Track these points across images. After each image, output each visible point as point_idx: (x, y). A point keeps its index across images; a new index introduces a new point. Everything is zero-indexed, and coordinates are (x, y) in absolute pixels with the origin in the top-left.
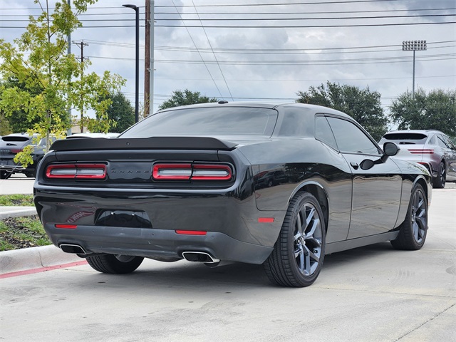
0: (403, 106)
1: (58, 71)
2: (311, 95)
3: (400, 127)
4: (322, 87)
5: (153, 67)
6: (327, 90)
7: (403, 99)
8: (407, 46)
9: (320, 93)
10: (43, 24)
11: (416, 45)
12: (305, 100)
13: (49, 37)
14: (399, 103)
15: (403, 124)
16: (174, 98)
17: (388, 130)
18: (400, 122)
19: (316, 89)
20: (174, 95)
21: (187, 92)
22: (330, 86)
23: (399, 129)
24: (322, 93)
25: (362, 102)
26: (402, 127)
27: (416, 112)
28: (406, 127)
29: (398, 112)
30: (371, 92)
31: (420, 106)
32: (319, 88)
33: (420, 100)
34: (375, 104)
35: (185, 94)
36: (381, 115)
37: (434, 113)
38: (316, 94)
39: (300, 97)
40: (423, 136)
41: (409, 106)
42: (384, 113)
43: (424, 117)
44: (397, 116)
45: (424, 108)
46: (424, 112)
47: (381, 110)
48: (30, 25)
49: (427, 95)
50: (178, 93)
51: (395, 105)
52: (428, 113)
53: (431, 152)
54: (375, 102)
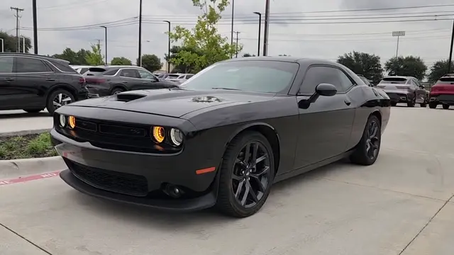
0: (392, 63)
2: (345, 57)
4: (351, 53)
7: (392, 60)
8: (395, 34)
9: (349, 56)
11: (399, 33)
14: (389, 61)
15: (391, 72)
17: (383, 75)
22: (355, 53)
25: (370, 61)
26: (390, 74)
27: (398, 66)
28: (392, 74)
29: (389, 66)
30: (376, 56)
31: (400, 64)
32: (349, 54)
33: (401, 60)
36: (380, 68)
37: (407, 67)
40: (404, 80)
41: (395, 63)
43: (402, 69)
44: (388, 68)
46: (402, 66)
47: (380, 65)
49: (404, 58)
51: (387, 63)
52: (405, 67)
53: (408, 88)
54: (377, 61)
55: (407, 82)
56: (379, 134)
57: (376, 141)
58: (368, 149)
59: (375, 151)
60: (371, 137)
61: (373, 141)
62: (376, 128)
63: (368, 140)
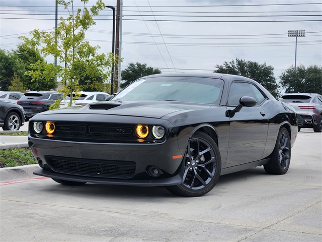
0: (289, 76)
1: (80, 53)
3: (287, 90)
4: (233, 62)
5: (121, 47)
6: (236, 64)
7: (289, 71)
9: (231, 66)
10: (70, 23)
11: (297, 33)
12: (221, 71)
13: (74, 30)
14: (286, 74)
15: (289, 89)
16: (129, 67)
17: (279, 92)
18: (287, 87)
19: (228, 63)
20: (129, 66)
21: (137, 64)
22: (239, 61)
23: (286, 92)
24: (233, 66)
25: (261, 73)
27: (299, 80)
28: (291, 91)
29: (286, 80)
30: (267, 66)
31: (301, 77)
32: (230, 63)
33: (302, 72)
34: (270, 74)
35: (136, 66)
36: (274, 82)
37: (311, 81)
38: (229, 67)
39: (217, 69)
40: (308, 98)
41: (293, 76)
42: (276, 81)
43: (304, 84)
44: (285, 83)
45: (304, 78)
46: (304, 80)
47: (274, 79)
48: (61, 23)
49: (306, 68)
50: (131, 65)
51: (284, 75)
52: (307, 81)
53: (314, 108)
54: (270, 73)
55: (312, 100)
56: (289, 145)
57: (287, 152)
58: (280, 160)
59: (287, 161)
60: (282, 148)
61: (285, 151)
62: (287, 139)
63: (281, 151)
